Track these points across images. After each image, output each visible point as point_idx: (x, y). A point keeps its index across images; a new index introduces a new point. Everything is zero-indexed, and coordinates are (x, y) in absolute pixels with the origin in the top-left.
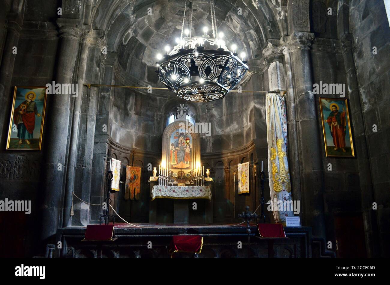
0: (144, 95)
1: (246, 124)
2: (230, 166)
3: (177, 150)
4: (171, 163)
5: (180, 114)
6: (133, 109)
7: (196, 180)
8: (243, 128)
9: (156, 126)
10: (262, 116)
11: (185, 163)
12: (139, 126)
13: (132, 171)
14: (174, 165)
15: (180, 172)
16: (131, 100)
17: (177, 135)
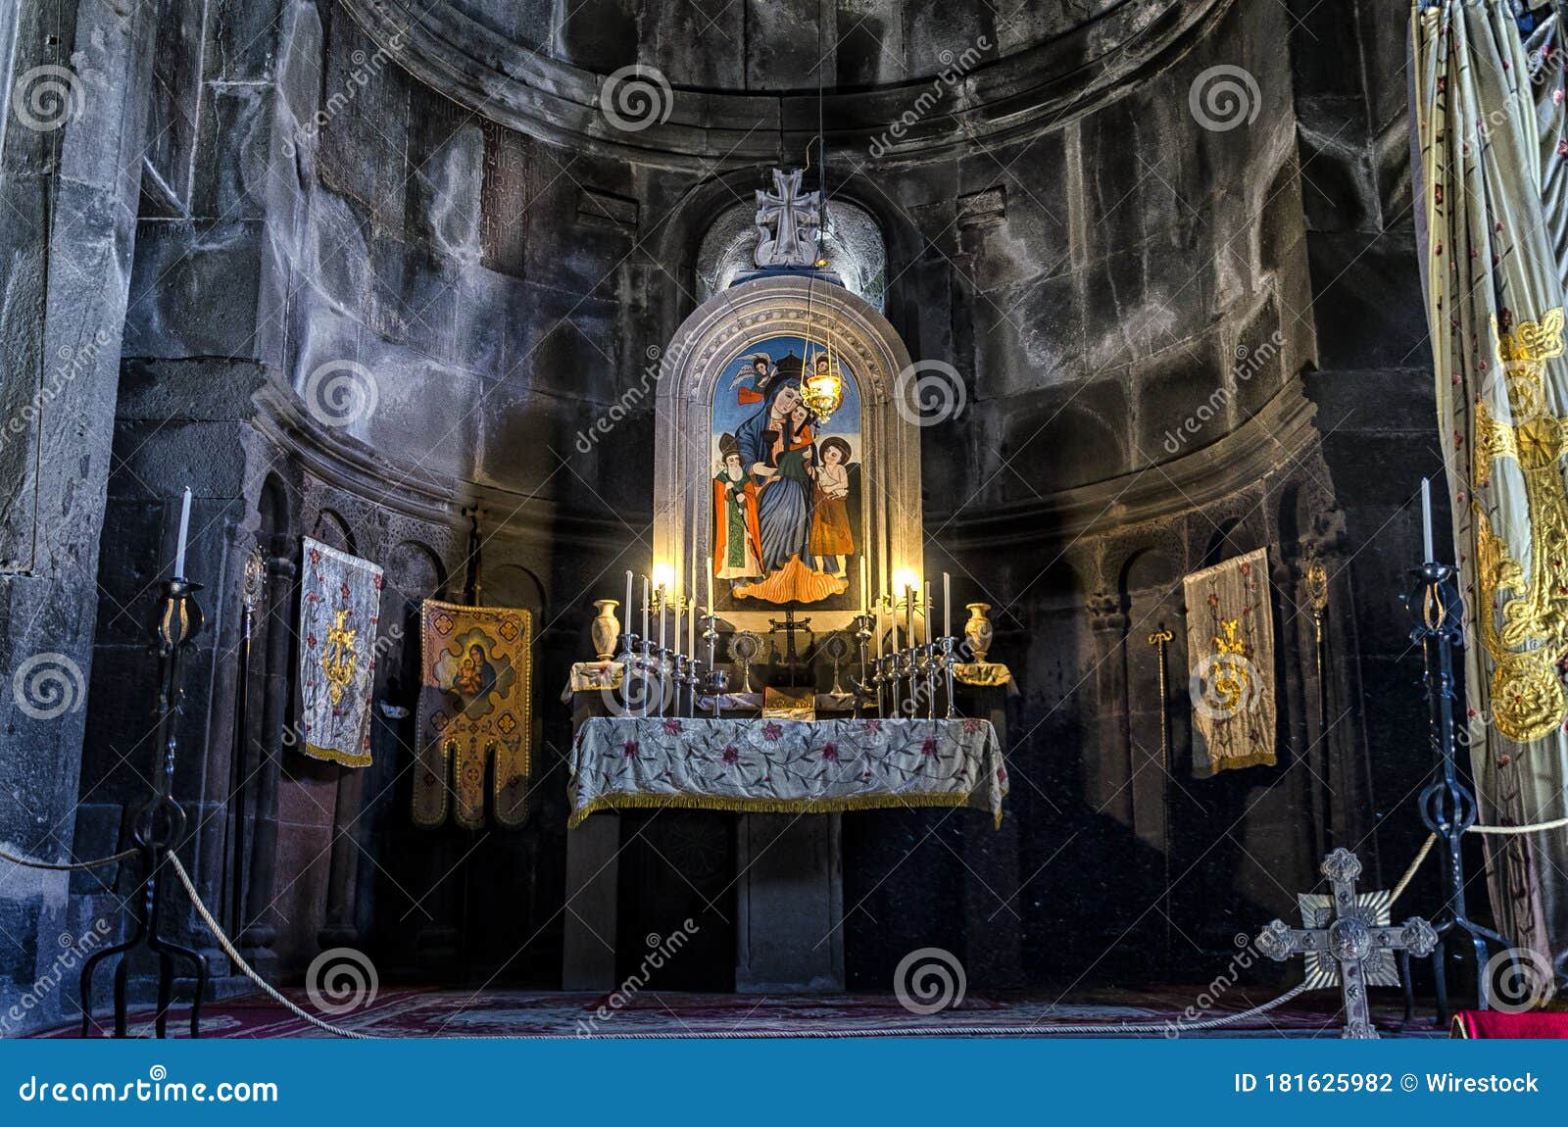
0: (545, 146)
1: (1240, 290)
2: (1130, 593)
3: (760, 479)
4: (716, 568)
5: (773, 237)
6: (473, 234)
7: (889, 682)
8: (1217, 319)
9: (628, 345)
10: (1362, 210)
11: (813, 566)
12: (513, 343)
13: (468, 635)
14: (739, 580)
15: (779, 626)
16: (453, 171)
17: (759, 377)
